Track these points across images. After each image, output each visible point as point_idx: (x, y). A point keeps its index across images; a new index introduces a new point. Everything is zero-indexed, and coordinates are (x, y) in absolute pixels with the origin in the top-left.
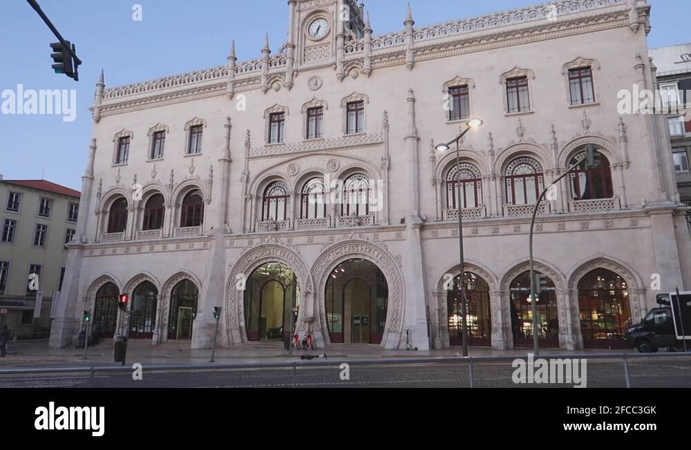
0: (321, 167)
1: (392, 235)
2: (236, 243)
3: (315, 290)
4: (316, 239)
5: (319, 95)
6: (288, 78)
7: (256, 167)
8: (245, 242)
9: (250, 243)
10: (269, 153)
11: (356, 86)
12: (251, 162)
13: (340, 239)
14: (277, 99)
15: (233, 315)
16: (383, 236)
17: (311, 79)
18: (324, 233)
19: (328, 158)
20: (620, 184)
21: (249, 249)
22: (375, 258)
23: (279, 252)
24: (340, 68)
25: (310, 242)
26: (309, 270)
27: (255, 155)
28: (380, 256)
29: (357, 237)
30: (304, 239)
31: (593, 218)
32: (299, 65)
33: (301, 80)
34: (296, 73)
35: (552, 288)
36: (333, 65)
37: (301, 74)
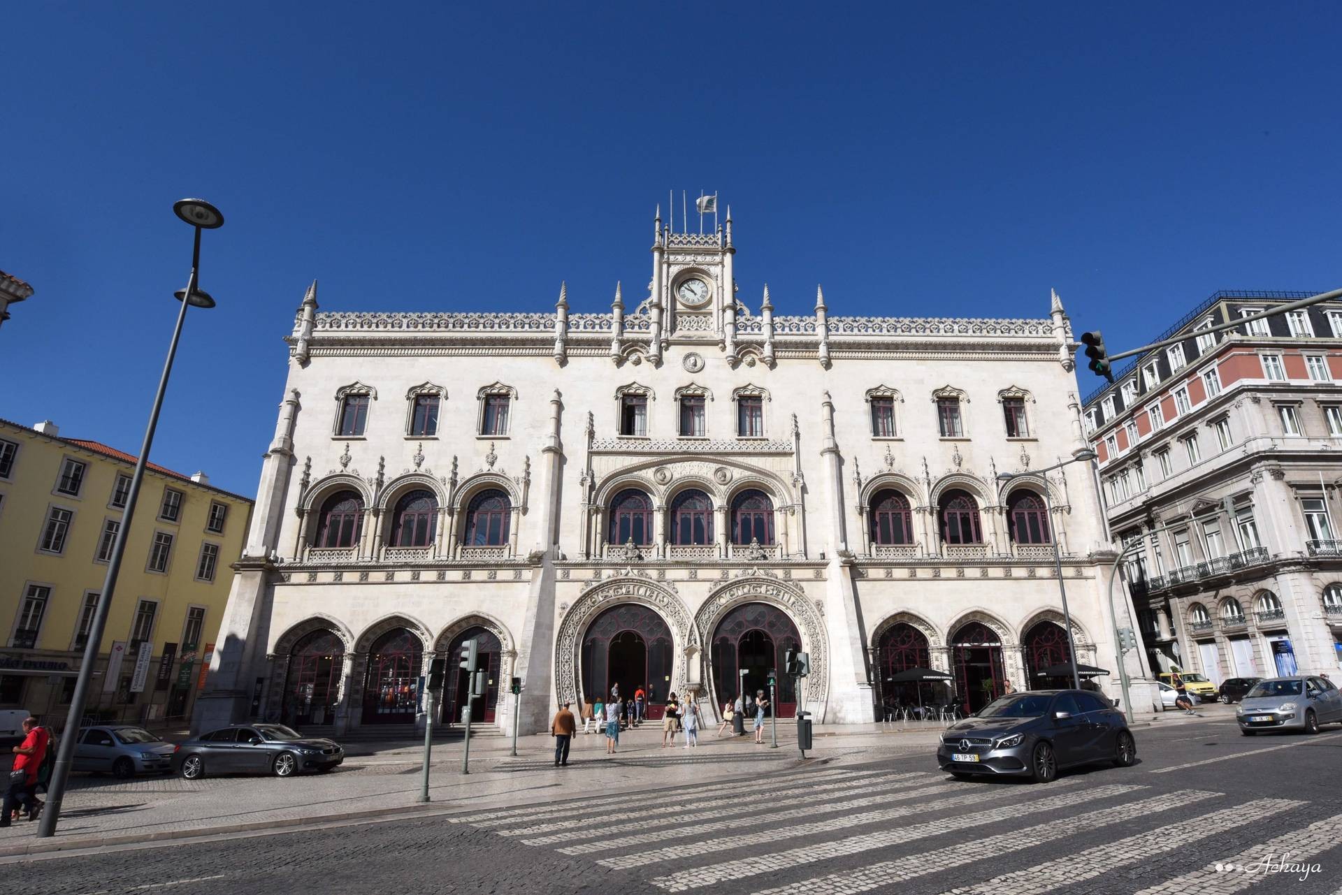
0: (705, 475)
1: (809, 573)
2: (574, 574)
3: (702, 645)
4: (702, 574)
5: (700, 379)
6: (653, 349)
7: (605, 467)
8: (588, 574)
9: (598, 575)
10: (624, 449)
11: (753, 375)
12: (595, 459)
13: (737, 576)
14: (637, 374)
15: (567, 683)
16: (796, 574)
17: (688, 357)
18: (713, 565)
19: (715, 466)
20: (1062, 531)
21: (595, 584)
22: (786, 604)
23: (642, 591)
24: (730, 350)
25: (693, 579)
26: (692, 619)
27: (602, 449)
28: (793, 599)
29: (761, 573)
30: (683, 573)
31: (1040, 564)
32: (669, 334)
33: (674, 355)
34: (665, 345)
35: (998, 644)
36: (721, 343)
37: (672, 348)
